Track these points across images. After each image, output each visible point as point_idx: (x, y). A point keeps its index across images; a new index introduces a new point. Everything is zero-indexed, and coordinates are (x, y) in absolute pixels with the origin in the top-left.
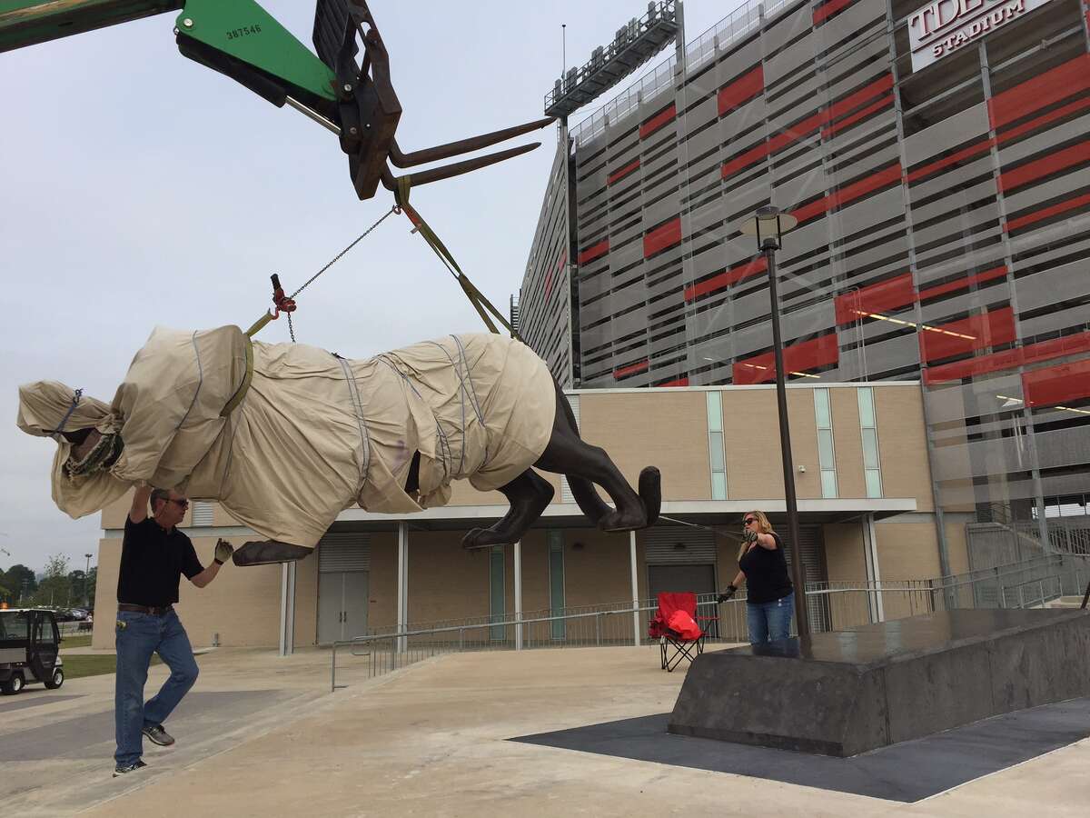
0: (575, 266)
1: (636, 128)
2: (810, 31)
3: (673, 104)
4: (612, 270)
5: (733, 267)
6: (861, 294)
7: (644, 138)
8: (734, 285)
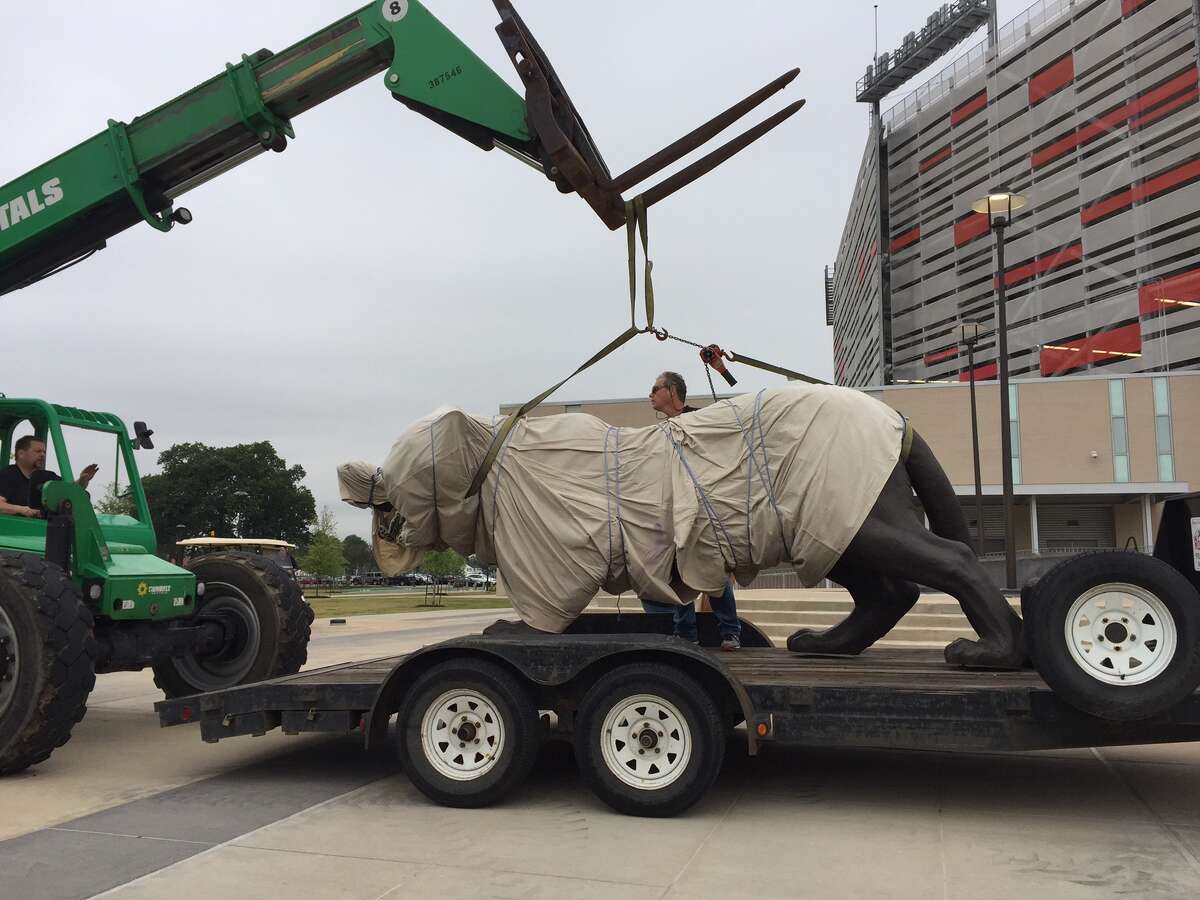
0: (886, 255)
1: (948, 115)
2: (1118, 22)
3: (984, 90)
4: (923, 258)
5: (1043, 256)
6: (1165, 284)
7: (955, 125)
8: (1042, 274)
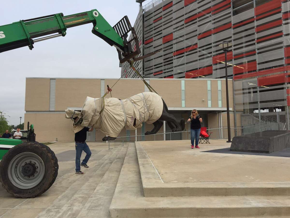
0: (144, 45)
1: (161, 8)
3: (172, 2)
4: (154, 47)
5: (186, 47)
6: (219, 56)
7: (164, 11)
8: (186, 52)
